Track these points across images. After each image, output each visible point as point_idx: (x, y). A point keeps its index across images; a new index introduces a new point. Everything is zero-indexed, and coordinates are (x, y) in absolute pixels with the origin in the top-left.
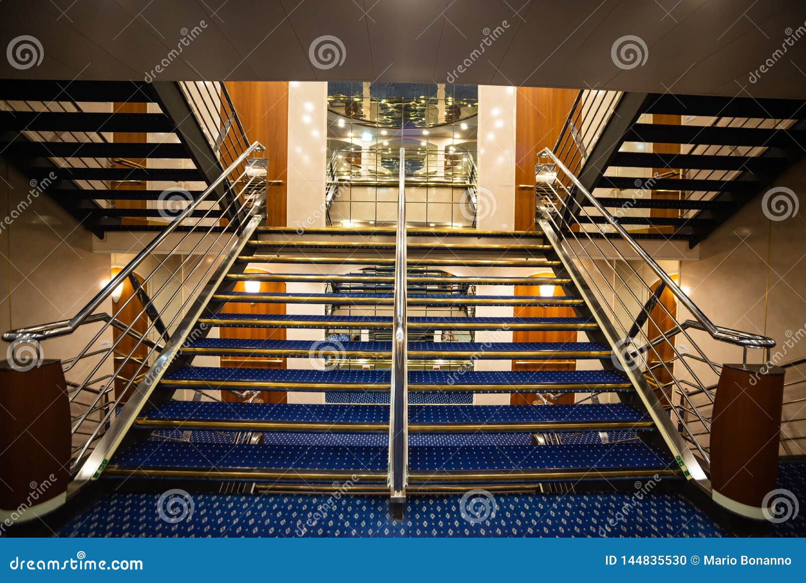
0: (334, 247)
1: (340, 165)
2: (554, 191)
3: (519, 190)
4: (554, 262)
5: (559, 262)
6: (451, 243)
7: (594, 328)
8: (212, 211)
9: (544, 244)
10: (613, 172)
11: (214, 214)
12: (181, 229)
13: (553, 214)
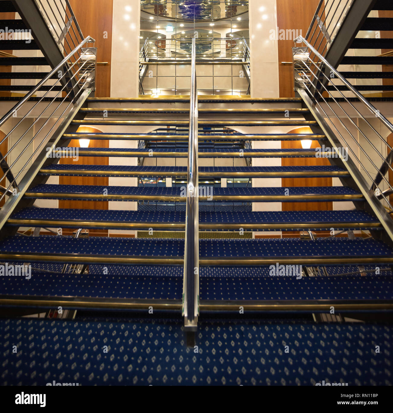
0: (144, 112)
1: (150, 49)
2: (307, 66)
3: (282, 66)
4: (311, 122)
5: (315, 122)
6: (231, 108)
7: (346, 175)
8: (55, 86)
9: (303, 108)
10: (352, 53)
11: (57, 88)
12: (32, 99)
13: (308, 84)
